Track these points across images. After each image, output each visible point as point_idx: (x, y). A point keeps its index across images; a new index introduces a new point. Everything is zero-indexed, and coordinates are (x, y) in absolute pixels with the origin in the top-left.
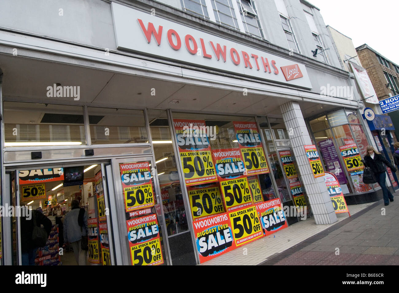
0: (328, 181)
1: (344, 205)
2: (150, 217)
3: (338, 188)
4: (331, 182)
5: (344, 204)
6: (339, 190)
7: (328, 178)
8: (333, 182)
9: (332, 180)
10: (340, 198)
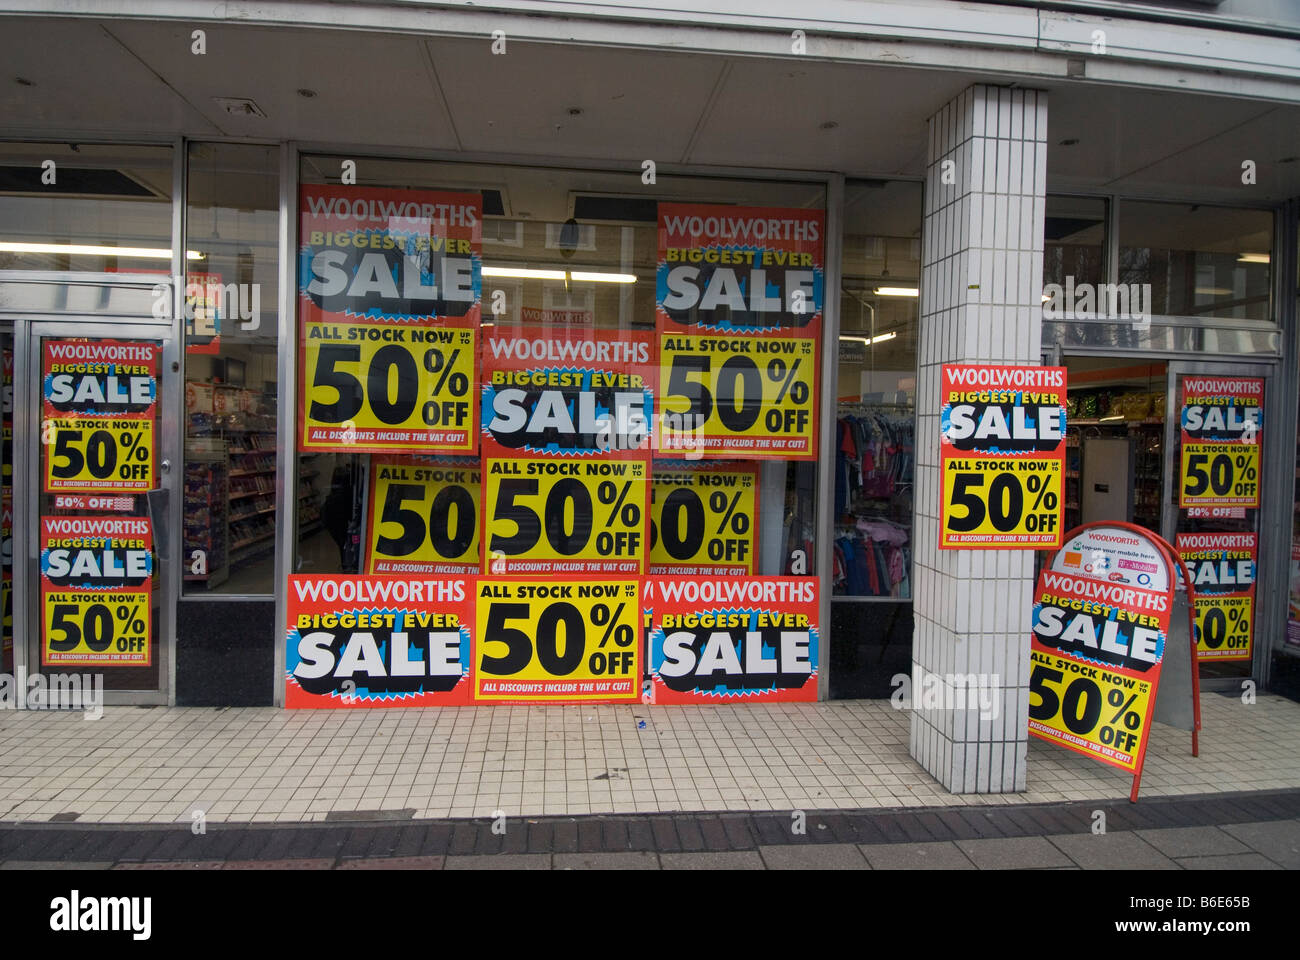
0: (1121, 578)
1: (1133, 732)
2: (127, 523)
3: (1154, 635)
4: (1135, 589)
5: (1135, 726)
6: (1152, 646)
7: (1128, 565)
8: (1141, 595)
9: (1144, 579)
10: (1136, 687)
